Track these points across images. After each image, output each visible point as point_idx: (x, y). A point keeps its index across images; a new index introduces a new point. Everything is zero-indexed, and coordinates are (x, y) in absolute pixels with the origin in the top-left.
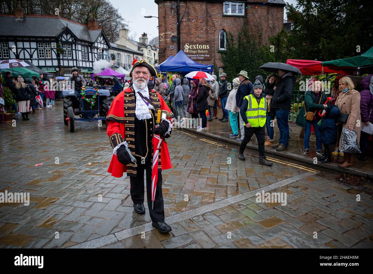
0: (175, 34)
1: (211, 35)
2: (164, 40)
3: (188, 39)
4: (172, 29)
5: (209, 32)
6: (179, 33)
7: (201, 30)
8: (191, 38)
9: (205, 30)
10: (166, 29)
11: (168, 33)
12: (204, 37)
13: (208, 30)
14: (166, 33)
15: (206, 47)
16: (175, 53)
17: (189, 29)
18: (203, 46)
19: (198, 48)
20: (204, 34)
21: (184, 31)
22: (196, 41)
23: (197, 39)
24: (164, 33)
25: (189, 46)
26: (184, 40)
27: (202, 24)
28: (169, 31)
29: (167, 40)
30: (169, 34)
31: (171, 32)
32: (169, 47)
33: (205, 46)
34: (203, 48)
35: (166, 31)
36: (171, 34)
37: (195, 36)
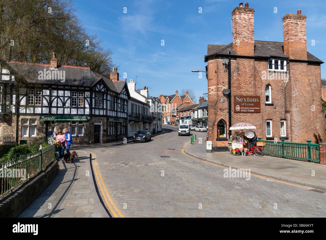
0: (226, 87)
1: (259, 89)
2: (215, 93)
3: (238, 92)
4: (223, 83)
5: (257, 86)
6: (230, 87)
7: (250, 84)
8: (241, 91)
9: (253, 84)
10: (218, 82)
11: (220, 86)
12: (253, 91)
13: (256, 84)
14: (218, 86)
15: (256, 101)
16: (225, 105)
17: (239, 84)
18: (254, 99)
19: (248, 101)
20: (253, 88)
21: (235, 85)
22: (246, 94)
23: (246, 93)
24: (215, 87)
25: (240, 99)
26: (234, 93)
27: (250, 78)
28: (220, 84)
29: (218, 93)
30: (220, 88)
31: (222, 85)
32: (220, 100)
33: (255, 99)
34: (254, 101)
35: (218, 85)
36: (222, 88)
37: (245, 90)
